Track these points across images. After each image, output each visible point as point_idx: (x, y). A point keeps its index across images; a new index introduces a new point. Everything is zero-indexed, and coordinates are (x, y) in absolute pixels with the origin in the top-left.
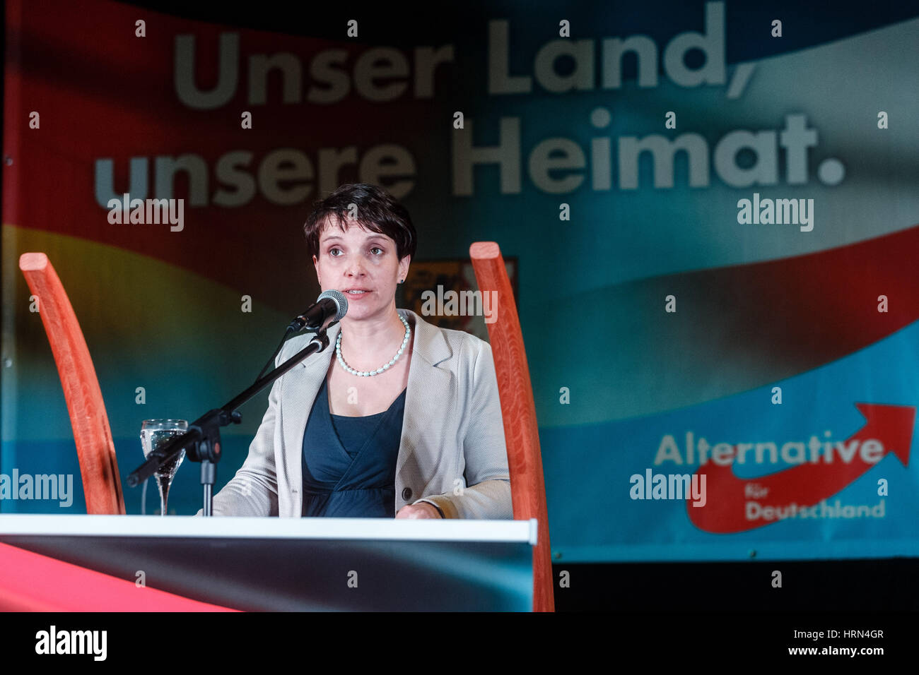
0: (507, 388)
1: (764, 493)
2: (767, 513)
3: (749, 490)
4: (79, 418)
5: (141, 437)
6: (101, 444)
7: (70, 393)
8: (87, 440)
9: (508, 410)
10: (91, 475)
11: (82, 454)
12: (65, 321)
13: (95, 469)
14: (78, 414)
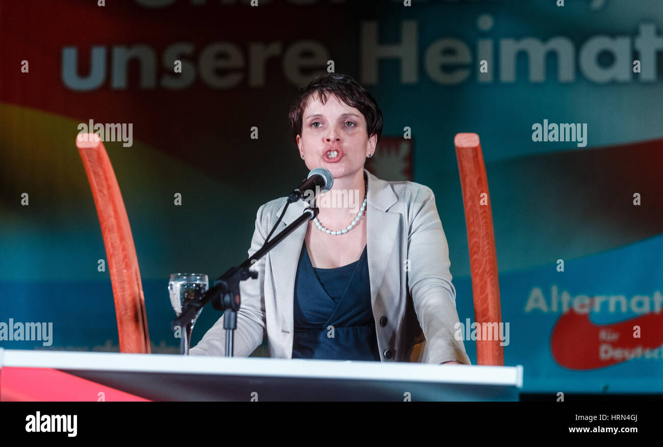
0: (478, 254)
1: (614, 337)
2: (618, 354)
3: (603, 335)
4: (117, 271)
5: (169, 288)
6: (135, 293)
7: (111, 250)
8: (123, 289)
9: (477, 272)
10: (125, 318)
11: (118, 301)
12: (110, 190)
13: (129, 314)
14: (116, 268)
